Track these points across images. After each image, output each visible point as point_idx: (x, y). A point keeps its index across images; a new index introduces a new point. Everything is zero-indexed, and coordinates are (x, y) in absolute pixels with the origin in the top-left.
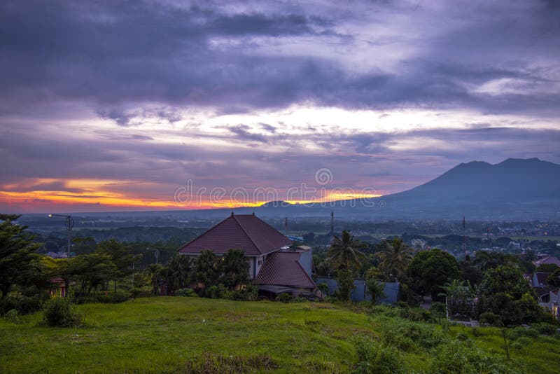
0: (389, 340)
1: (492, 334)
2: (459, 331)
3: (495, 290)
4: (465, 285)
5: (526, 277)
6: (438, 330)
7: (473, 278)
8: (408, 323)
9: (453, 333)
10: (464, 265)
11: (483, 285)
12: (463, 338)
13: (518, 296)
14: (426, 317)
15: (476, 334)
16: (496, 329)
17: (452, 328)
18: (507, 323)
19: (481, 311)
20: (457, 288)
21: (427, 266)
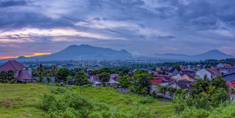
0: (52, 92)
1: (77, 88)
2: (70, 88)
3: (78, 77)
4: (71, 76)
5: (85, 74)
6: (65, 88)
7: (73, 75)
8: (57, 87)
9: (68, 89)
10: (71, 71)
11: (75, 76)
12: (71, 89)
13: (83, 78)
14: (62, 85)
15: (74, 88)
16: (78, 87)
17: (68, 87)
18: (81, 85)
19: (75, 82)
20: (69, 77)
21: (62, 72)
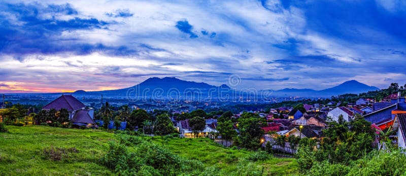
0: (122, 142)
1: (158, 138)
2: (147, 138)
3: (160, 123)
4: (150, 122)
5: (170, 118)
6: (140, 138)
7: (153, 119)
8: (129, 136)
9: (145, 139)
10: (150, 114)
11: (156, 121)
12: (148, 141)
13: (167, 125)
14: (136, 134)
15: (153, 139)
16: (159, 137)
17: (145, 138)
18: (164, 134)
19: (155, 130)
20: (147, 123)
21: (137, 115)
